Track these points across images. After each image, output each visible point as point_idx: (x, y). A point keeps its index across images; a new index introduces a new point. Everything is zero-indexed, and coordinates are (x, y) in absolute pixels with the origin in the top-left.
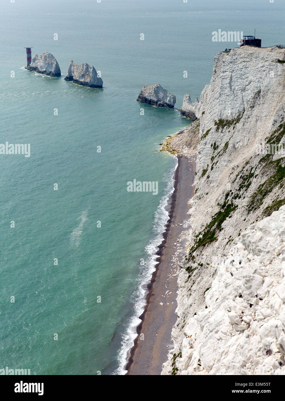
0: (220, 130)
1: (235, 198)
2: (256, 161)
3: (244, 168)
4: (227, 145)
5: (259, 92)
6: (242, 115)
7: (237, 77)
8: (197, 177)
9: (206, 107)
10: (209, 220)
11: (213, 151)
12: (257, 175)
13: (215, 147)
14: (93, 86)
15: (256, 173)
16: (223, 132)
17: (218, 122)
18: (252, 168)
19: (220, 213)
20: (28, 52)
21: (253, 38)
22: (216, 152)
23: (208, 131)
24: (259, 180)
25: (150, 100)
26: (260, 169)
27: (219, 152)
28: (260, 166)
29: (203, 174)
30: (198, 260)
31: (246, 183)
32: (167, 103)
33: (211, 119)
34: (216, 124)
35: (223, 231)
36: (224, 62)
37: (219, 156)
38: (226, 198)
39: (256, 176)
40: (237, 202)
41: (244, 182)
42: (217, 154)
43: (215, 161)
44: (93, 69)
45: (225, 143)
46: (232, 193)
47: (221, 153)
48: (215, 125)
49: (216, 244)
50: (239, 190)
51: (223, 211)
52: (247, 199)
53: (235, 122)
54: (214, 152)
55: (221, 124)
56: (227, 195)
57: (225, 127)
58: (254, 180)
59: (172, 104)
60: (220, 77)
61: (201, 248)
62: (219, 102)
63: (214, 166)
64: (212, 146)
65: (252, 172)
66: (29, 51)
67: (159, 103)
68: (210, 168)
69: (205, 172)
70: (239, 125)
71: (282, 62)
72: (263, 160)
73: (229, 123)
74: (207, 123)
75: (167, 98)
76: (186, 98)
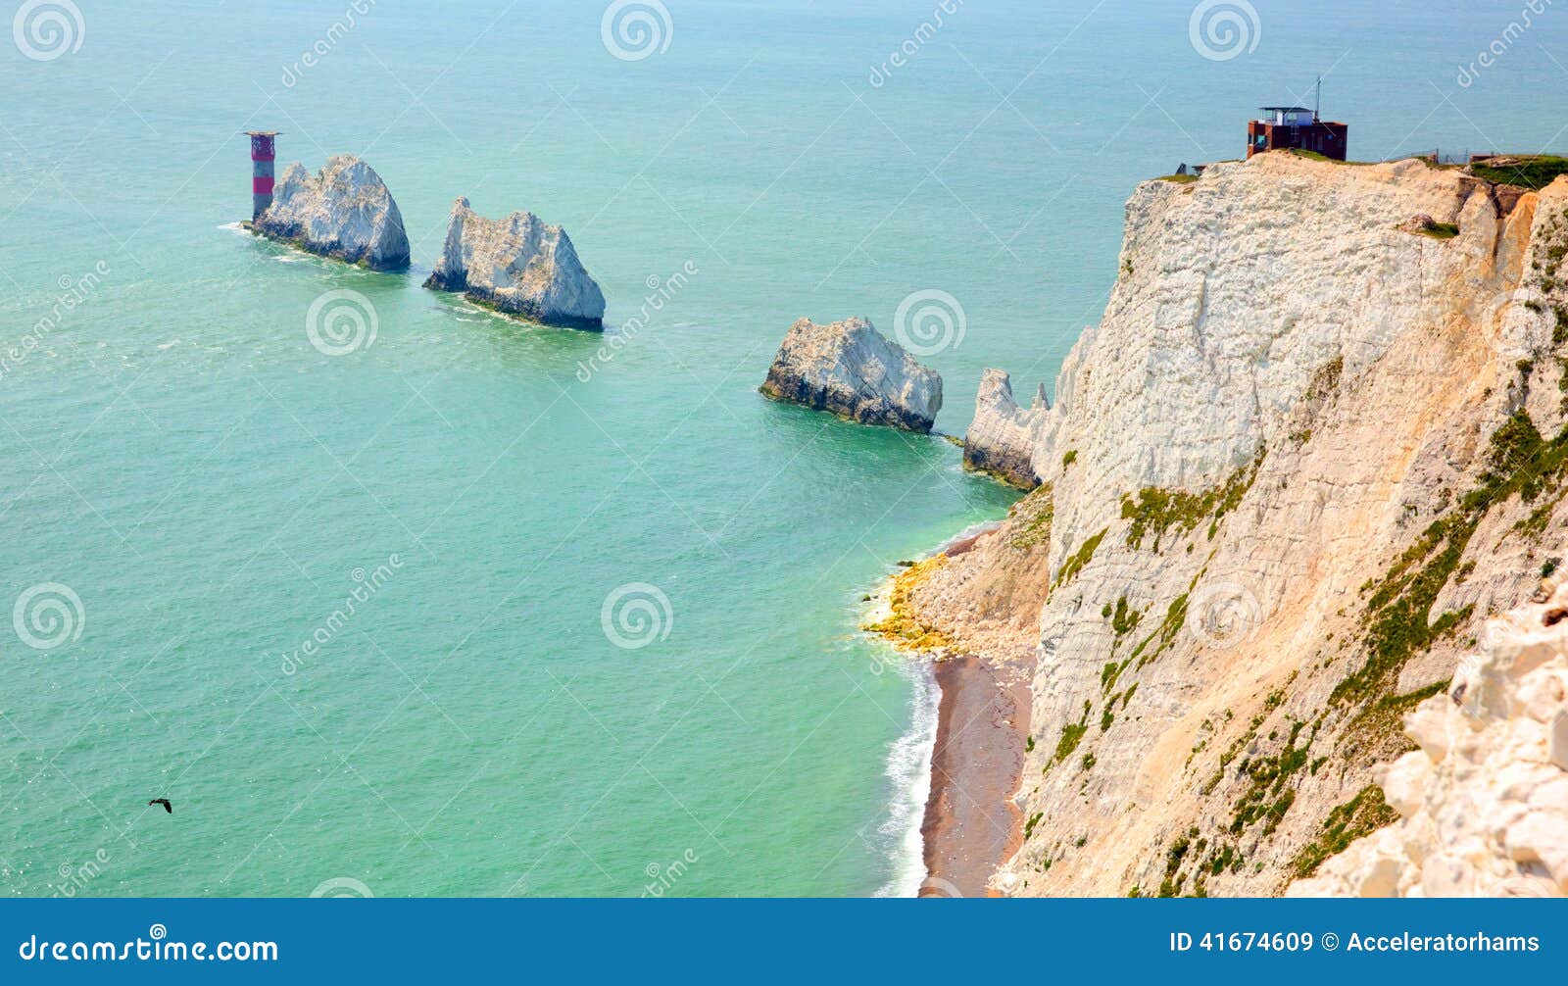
0: (1147, 542)
1: (1217, 867)
2: (1314, 696)
3: (1257, 722)
4: (1178, 610)
5: (1336, 367)
6: (1254, 473)
7: (1230, 297)
8: (1033, 762)
9: (1085, 432)
11: (1113, 638)
12: (1323, 760)
13: (1122, 619)
14: (555, 319)
15: (1318, 750)
16: (1161, 548)
17: (1138, 503)
18: (1298, 727)
20: (258, 152)
21: (1309, 119)
22: (1129, 641)
23: (1091, 544)
24: (1332, 784)
25: (821, 390)
26: (1337, 734)
27: (1143, 646)
28: (1334, 715)
29: (1066, 748)
31: (1269, 800)
32: (900, 408)
33: (1107, 488)
34: (1128, 510)
36: (1170, 224)
37: (1142, 663)
38: (1172, 868)
39: (1316, 765)
40: (1223, 886)
41: (1259, 791)
42: (1134, 655)
43: (1121, 686)
44: (561, 243)
45: (1171, 602)
46: (1202, 845)
47: (1148, 650)
48: (1123, 518)
50: (1237, 828)
53: (1217, 505)
54: (1117, 645)
55: (1155, 511)
56: (1179, 852)
57: (1172, 529)
58: (1305, 785)
59: (925, 413)
60: (1152, 296)
62: (1145, 407)
63: (1117, 710)
64: (1106, 613)
65: (1300, 743)
66: (263, 148)
67: (864, 404)
68: (1096, 719)
69: (1073, 734)
70: (1238, 522)
71: (1445, 231)
72: (1349, 688)
73: (1191, 510)
74: (1084, 505)
75: (902, 384)
76: (992, 386)
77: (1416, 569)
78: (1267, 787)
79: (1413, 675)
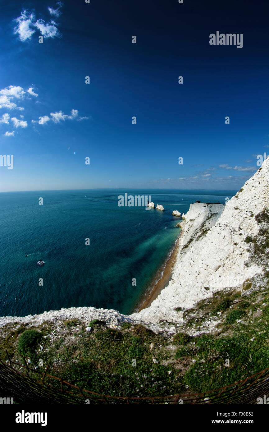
0: (191, 222)
2: (198, 229)
5: (200, 213)
6: (196, 218)
8: (184, 233)
10: (187, 243)
18: (197, 231)
19: (189, 241)
23: (188, 222)
35: (190, 246)
37: (190, 228)
40: (193, 239)
45: (192, 225)
49: (188, 248)
50: (194, 236)
52: (196, 238)
55: (191, 220)
56: (191, 237)
58: (198, 234)
61: (184, 249)
64: (189, 225)
69: (187, 231)
70: (195, 221)
71: (205, 207)
72: (200, 229)
73: (193, 220)
74: (188, 220)
75: (179, 214)
76: (183, 214)
77: (203, 223)
78: (196, 234)
79: (203, 228)
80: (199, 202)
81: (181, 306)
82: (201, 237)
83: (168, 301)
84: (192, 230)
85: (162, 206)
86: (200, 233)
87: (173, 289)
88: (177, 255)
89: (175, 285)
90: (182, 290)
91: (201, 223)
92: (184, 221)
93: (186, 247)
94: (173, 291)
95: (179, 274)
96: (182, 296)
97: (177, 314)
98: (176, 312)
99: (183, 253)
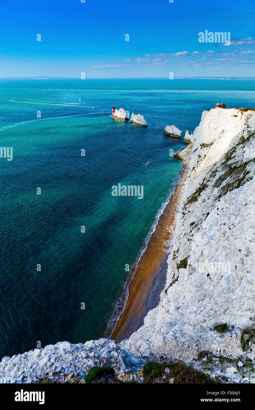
0: (202, 149)
1: (208, 181)
2: (219, 165)
3: (213, 167)
4: (205, 156)
5: (224, 130)
6: (214, 142)
8: (190, 171)
9: (197, 137)
10: (195, 191)
13: (200, 156)
15: (219, 170)
16: (204, 149)
17: (202, 145)
18: (217, 168)
19: (200, 188)
21: (222, 104)
23: (197, 149)
24: (220, 173)
25: (169, 133)
26: (221, 168)
27: (202, 159)
28: (221, 166)
30: (188, 209)
32: (177, 135)
33: (199, 143)
34: (201, 145)
35: (201, 197)
36: (207, 115)
37: (201, 161)
38: (203, 181)
39: (219, 171)
40: (208, 183)
43: (199, 163)
46: (207, 179)
49: (197, 203)
50: (210, 177)
51: (201, 187)
52: (213, 182)
53: (210, 145)
54: (199, 159)
55: (203, 146)
56: (204, 180)
57: (205, 147)
58: (217, 173)
59: (180, 135)
60: (204, 123)
61: (189, 204)
62: (203, 135)
63: (198, 166)
64: (198, 156)
65: (217, 169)
67: (174, 134)
68: (196, 166)
69: (194, 168)
70: (212, 147)
71: (236, 116)
72: (223, 164)
73: (207, 145)
74: (196, 145)
75: (178, 132)
76: (187, 132)
77: (230, 152)
78: (214, 173)
79: (229, 162)
80: (224, 106)
81: (224, 320)
82: (226, 181)
83: (188, 311)
84: (204, 166)
85: (142, 117)
86: (223, 173)
87: (194, 285)
88: (175, 216)
89: (194, 277)
90: (214, 287)
91: (226, 151)
92: (188, 147)
93: (193, 199)
94: (193, 289)
95: (200, 254)
96: (218, 299)
97: (223, 340)
98: (219, 334)
99: (187, 211)
